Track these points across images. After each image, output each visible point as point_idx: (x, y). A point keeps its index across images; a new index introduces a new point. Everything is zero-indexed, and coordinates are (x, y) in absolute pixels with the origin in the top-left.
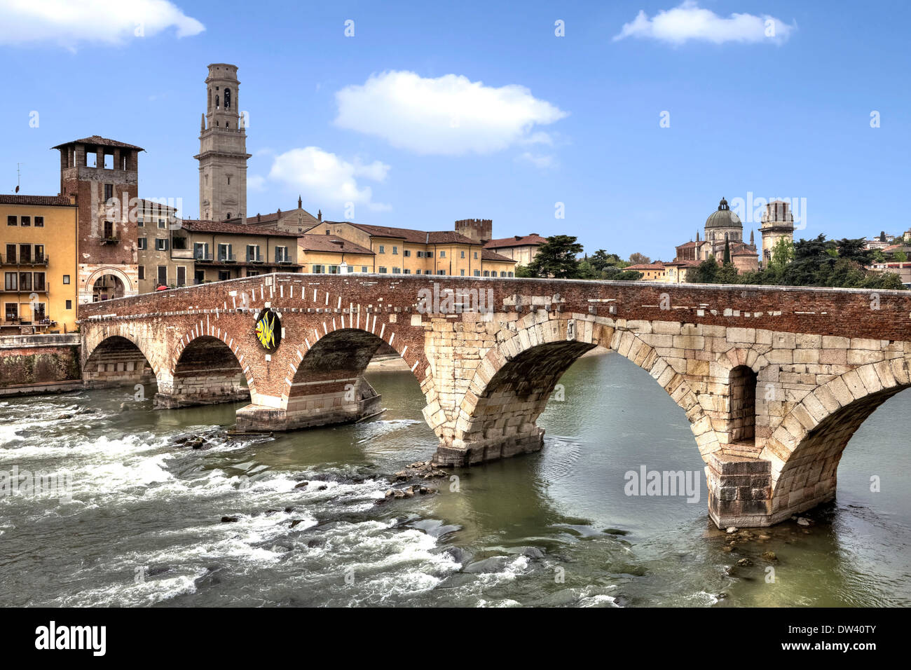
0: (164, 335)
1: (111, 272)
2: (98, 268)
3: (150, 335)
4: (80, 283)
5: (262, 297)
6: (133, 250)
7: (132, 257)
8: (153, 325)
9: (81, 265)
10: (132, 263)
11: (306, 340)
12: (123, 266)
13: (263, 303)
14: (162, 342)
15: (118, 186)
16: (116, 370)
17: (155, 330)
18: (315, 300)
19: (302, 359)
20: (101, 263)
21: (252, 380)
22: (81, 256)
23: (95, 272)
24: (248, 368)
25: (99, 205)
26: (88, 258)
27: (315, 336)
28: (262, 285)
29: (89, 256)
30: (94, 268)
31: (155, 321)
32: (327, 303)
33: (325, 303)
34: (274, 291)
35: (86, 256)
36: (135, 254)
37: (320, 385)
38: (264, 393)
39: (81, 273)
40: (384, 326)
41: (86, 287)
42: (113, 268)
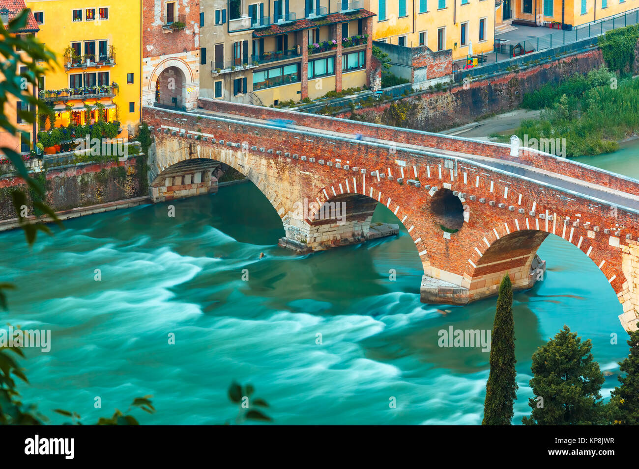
0: (296, 179)
1: (173, 63)
2: (160, 61)
3: (273, 172)
4: (144, 80)
5: (440, 177)
6: (194, 33)
7: (194, 41)
8: (276, 163)
9: (144, 60)
10: (194, 49)
11: (494, 230)
12: (185, 54)
13: (441, 182)
14: (292, 184)
16: (183, 183)
17: (281, 169)
18: (506, 197)
19: (489, 246)
20: (164, 54)
21: (425, 252)
22: (145, 49)
23: (158, 65)
24: (419, 239)
26: (153, 49)
27: (505, 229)
28: (440, 166)
30: (158, 61)
31: (281, 159)
32: (519, 203)
33: (517, 202)
34: (456, 175)
35: (149, 48)
36: (196, 37)
37: (498, 265)
38: (441, 267)
39: (144, 69)
40: (581, 238)
41: (149, 85)
42: (175, 58)
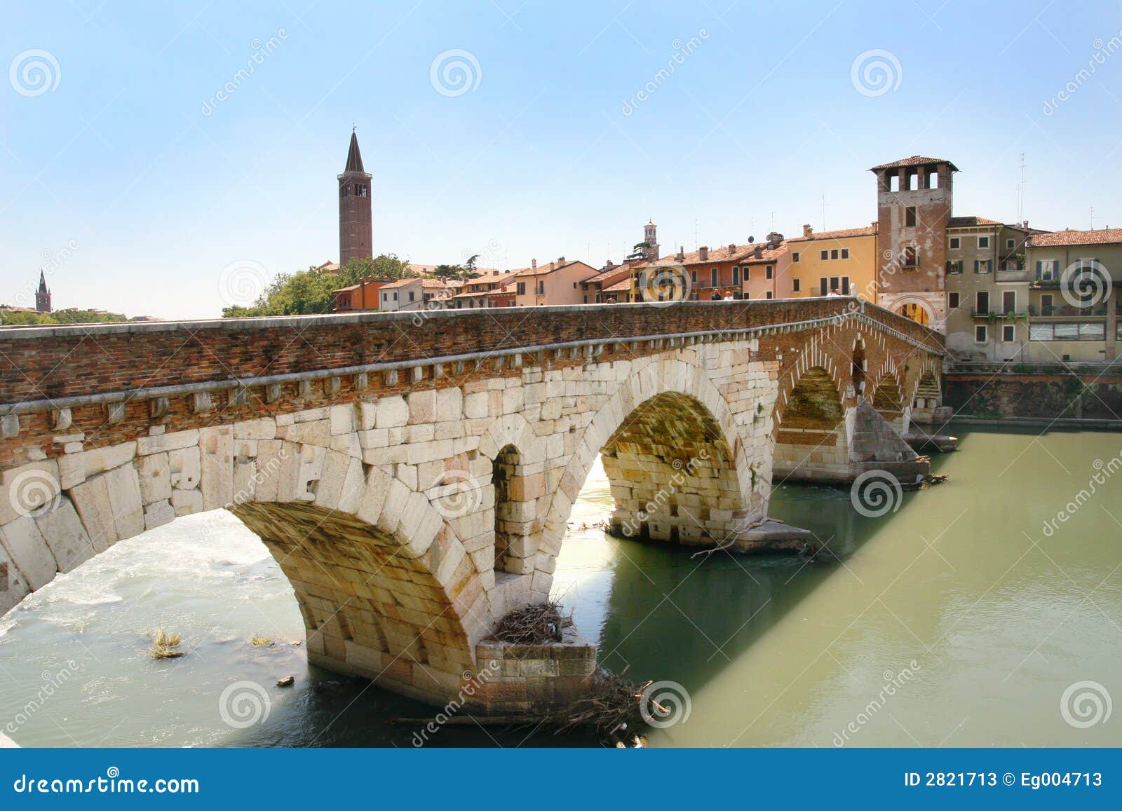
1: (912, 300)
2: (898, 297)
6: (938, 276)
7: (937, 283)
10: (937, 290)
12: (926, 294)
15: (921, 207)
20: (902, 291)
22: (880, 285)
23: (894, 302)
25: (900, 230)
26: (888, 287)
29: (888, 284)
30: (895, 297)
35: (885, 284)
36: (941, 280)
42: (916, 297)
